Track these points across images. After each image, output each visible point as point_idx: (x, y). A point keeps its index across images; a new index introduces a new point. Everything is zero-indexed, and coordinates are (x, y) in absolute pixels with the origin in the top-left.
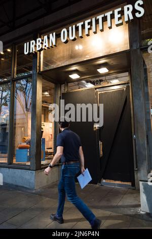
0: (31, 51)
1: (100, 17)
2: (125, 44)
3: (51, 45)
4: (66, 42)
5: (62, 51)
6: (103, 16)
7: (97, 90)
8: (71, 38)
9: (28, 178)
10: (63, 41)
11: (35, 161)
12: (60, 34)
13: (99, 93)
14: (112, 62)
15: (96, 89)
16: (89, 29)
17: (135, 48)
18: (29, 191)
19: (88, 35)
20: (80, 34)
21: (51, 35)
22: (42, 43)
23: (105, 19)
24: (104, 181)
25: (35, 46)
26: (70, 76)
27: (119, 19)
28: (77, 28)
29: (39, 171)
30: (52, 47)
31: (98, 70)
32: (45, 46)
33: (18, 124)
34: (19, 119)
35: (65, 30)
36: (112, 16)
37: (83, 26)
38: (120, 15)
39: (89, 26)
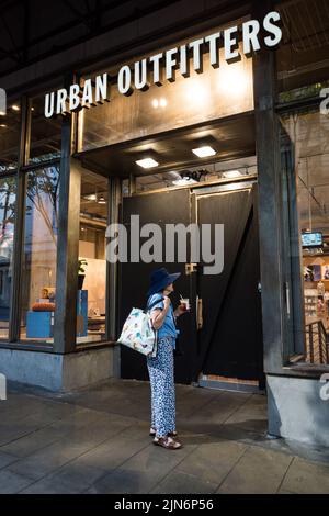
0: (58, 112)
1: (196, 44)
2: (246, 99)
3: (97, 99)
4: (129, 93)
5: (121, 111)
6: (201, 41)
7: (194, 191)
8: (138, 85)
9: (48, 369)
10: (123, 91)
11: (63, 336)
12: (117, 77)
13: (197, 198)
14: (222, 135)
15: (192, 189)
16: (175, 68)
17: (264, 108)
18: (50, 395)
19: (172, 80)
20: (156, 78)
21: (98, 79)
22: (80, 95)
23: (204, 48)
24: (205, 378)
25: (67, 101)
26: (139, 163)
27: (233, 48)
28: (150, 66)
29: (71, 355)
30: (100, 103)
31: (195, 151)
32: (87, 101)
33: (37, 261)
34: (39, 252)
35: (126, 68)
36: (220, 43)
37: (162, 62)
38: (234, 42)
39: (174, 63)
